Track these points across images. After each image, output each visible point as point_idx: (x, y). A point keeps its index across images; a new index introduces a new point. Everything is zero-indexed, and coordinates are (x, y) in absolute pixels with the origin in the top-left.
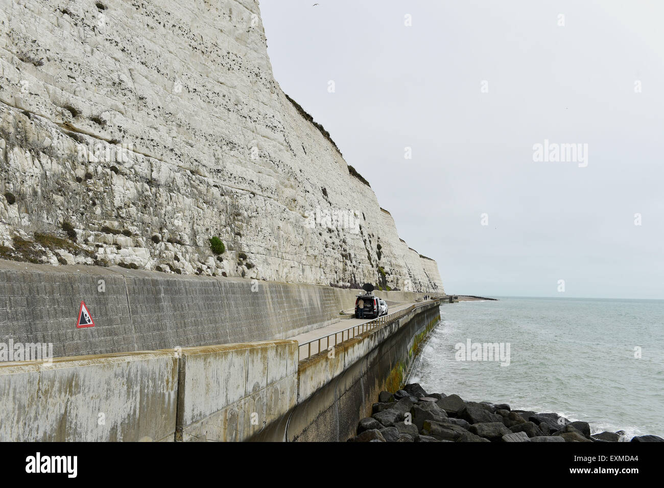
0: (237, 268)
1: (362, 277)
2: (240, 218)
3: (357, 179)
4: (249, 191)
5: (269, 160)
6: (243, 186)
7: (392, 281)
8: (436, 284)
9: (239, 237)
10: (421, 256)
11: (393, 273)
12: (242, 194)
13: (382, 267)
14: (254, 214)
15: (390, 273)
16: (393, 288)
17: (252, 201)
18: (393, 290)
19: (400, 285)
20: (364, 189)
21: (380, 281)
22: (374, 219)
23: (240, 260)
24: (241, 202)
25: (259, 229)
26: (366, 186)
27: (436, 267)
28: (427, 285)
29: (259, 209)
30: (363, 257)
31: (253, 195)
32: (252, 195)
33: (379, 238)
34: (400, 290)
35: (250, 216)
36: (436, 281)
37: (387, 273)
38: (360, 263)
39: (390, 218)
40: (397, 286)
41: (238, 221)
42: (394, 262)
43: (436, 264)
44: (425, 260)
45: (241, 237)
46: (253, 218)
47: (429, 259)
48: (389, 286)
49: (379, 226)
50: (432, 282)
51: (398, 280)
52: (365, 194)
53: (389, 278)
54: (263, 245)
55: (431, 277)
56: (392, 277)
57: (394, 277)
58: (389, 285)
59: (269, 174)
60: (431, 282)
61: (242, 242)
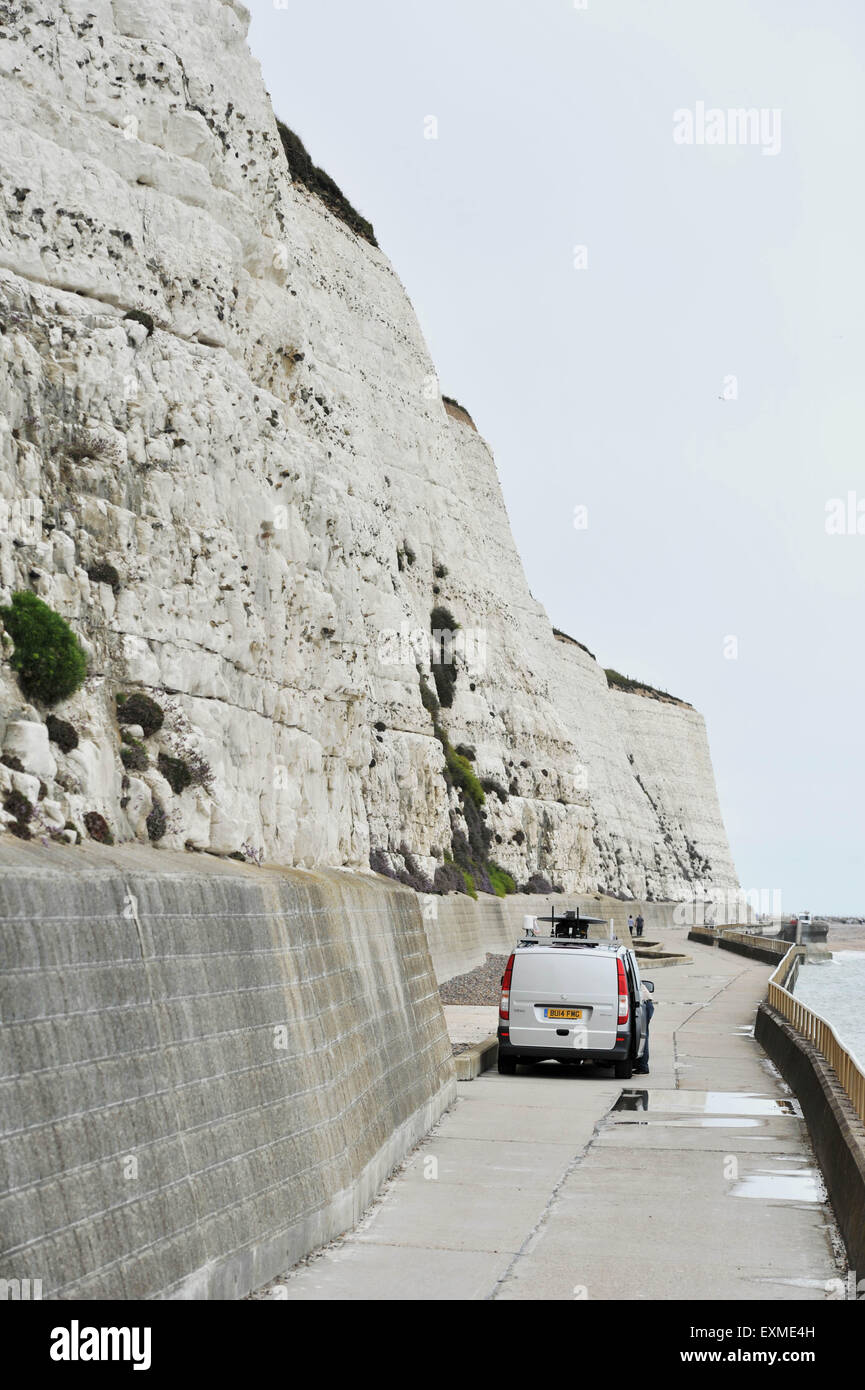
0: (126, 784)
1: (393, 809)
2: (94, 471)
3: (316, 202)
4: (111, 300)
5: (181, 100)
6: (86, 269)
7: (519, 837)
8: (699, 849)
9: (106, 589)
10: (615, 680)
11: (523, 785)
12: (91, 323)
13: (460, 750)
14: (162, 447)
15: (506, 787)
16: (522, 875)
17: (142, 367)
18: (527, 890)
19: (558, 855)
20: (356, 270)
21: (458, 834)
22: (411, 456)
23: (126, 738)
24: (94, 371)
25: (196, 541)
26: (363, 242)
27: (701, 746)
28: (648, 856)
29: (182, 418)
30: (397, 693)
31: (143, 330)
32: (139, 330)
33: (440, 573)
34: (559, 890)
35: (141, 458)
36: (699, 833)
37: (490, 786)
38: (380, 726)
39: (474, 446)
40: (542, 863)
41: (89, 489)
42: (524, 716)
43: (698, 724)
44: (636, 699)
45: (116, 592)
46: (158, 474)
47: (660, 695)
48: (502, 863)
49: (439, 492)
50: (677, 834)
51: (547, 826)
52: (363, 300)
53: (502, 817)
54: (218, 640)
55: (669, 804)
56: (518, 813)
57: (526, 809)
58: (505, 857)
59: (191, 193)
60: (668, 839)
61: (126, 623)
